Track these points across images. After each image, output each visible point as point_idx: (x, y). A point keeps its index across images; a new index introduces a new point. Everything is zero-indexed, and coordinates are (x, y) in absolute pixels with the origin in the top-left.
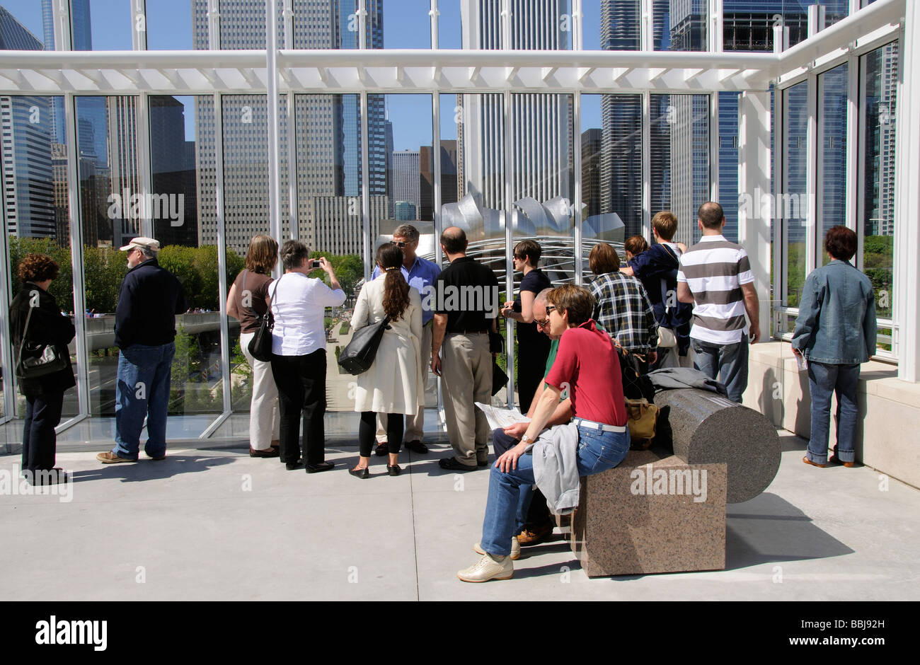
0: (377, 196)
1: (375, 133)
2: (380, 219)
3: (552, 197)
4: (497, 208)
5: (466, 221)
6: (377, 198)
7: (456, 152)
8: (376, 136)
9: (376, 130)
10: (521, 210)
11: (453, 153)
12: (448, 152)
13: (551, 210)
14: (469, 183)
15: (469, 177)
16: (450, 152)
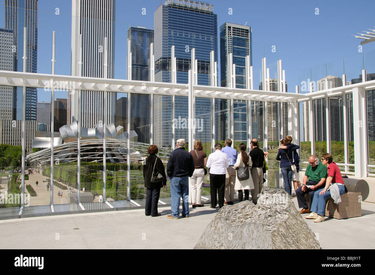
0: (32, 121)
1: (32, 94)
2: (35, 130)
3: (109, 123)
4: (87, 128)
5: (73, 132)
6: (32, 122)
7: (67, 104)
8: (32, 95)
9: (32, 93)
10: (97, 128)
11: (65, 104)
12: (63, 104)
13: (109, 129)
14: (73, 117)
15: (73, 114)
16: (64, 103)
